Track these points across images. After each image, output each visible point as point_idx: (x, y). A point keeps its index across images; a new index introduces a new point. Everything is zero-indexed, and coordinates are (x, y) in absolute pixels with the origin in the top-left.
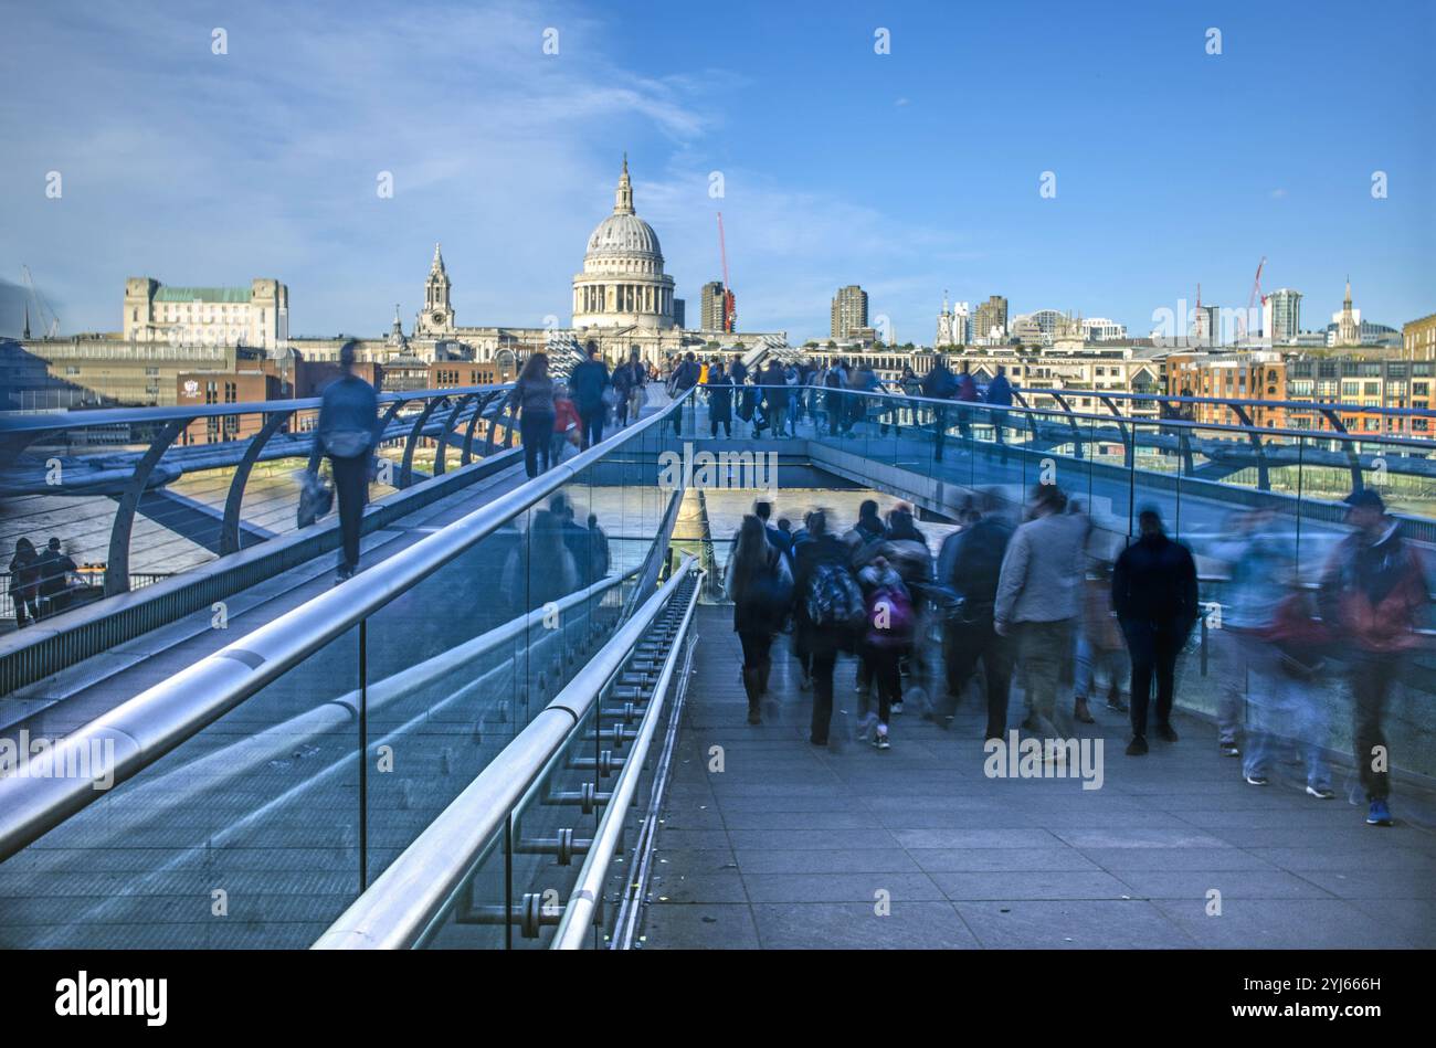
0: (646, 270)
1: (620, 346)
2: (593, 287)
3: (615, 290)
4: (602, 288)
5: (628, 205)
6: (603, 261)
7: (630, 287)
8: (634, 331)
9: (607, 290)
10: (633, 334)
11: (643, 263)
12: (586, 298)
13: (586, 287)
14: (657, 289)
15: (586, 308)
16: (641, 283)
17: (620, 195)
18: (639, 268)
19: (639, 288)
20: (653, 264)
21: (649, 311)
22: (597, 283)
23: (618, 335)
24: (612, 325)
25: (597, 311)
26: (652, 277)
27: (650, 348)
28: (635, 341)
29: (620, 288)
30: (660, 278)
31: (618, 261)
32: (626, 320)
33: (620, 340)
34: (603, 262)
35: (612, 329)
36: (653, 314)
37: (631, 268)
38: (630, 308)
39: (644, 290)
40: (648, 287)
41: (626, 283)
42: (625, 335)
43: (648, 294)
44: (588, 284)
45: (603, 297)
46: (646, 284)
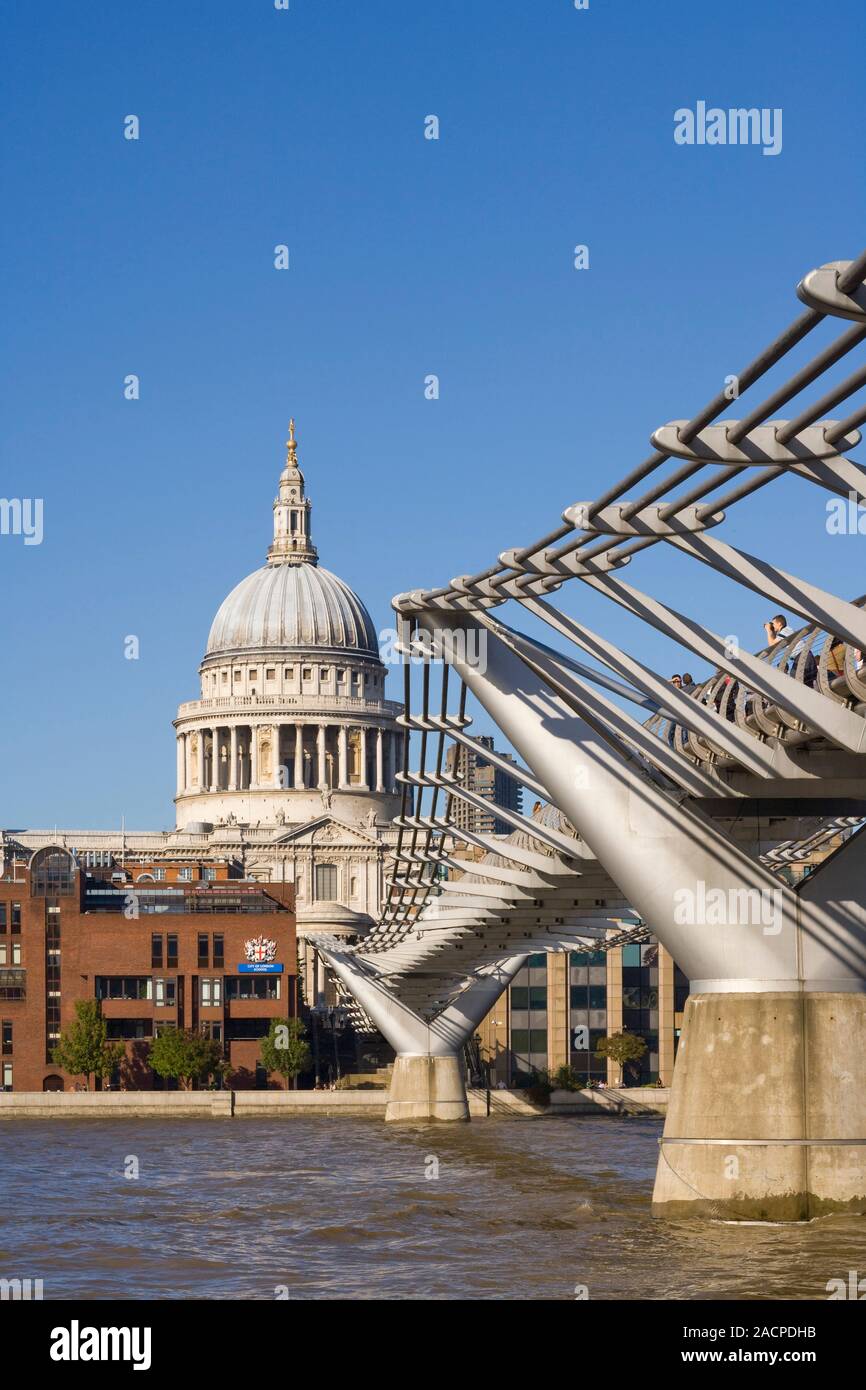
0: (346, 690)
1: (290, 866)
2: (224, 732)
3: (274, 739)
4: (245, 733)
5: (302, 541)
6: (245, 671)
7: (310, 731)
8: (321, 833)
9: (256, 739)
10: (320, 837)
11: (340, 674)
12: (208, 758)
13: (207, 733)
14: (371, 735)
15: (208, 781)
16: (334, 721)
17: (281, 521)
18: (329, 687)
19: (332, 732)
20: (360, 678)
21: (353, 787)
22: (232, 723)
23: (283, 842)
24: (272, 821)
25: (232, 787)
26: (361, 706)
27: (359, 870)
28: (323, 856)
29: (287, 732)
30: (378, 709)
31: (279, 671)
32: (303, 808)
33: (290, 852)
34: (245, 674)
35: (271, 830)
36: (362, 794)
37: (311, 686)
38: (311, 781)
39: (342, 736)
40: (350, 730)
41: (300, 721)
42: (301, 841)
43: (351, 747)
44: (212, 724)
45: (246, 755)
46: (345, 722)
